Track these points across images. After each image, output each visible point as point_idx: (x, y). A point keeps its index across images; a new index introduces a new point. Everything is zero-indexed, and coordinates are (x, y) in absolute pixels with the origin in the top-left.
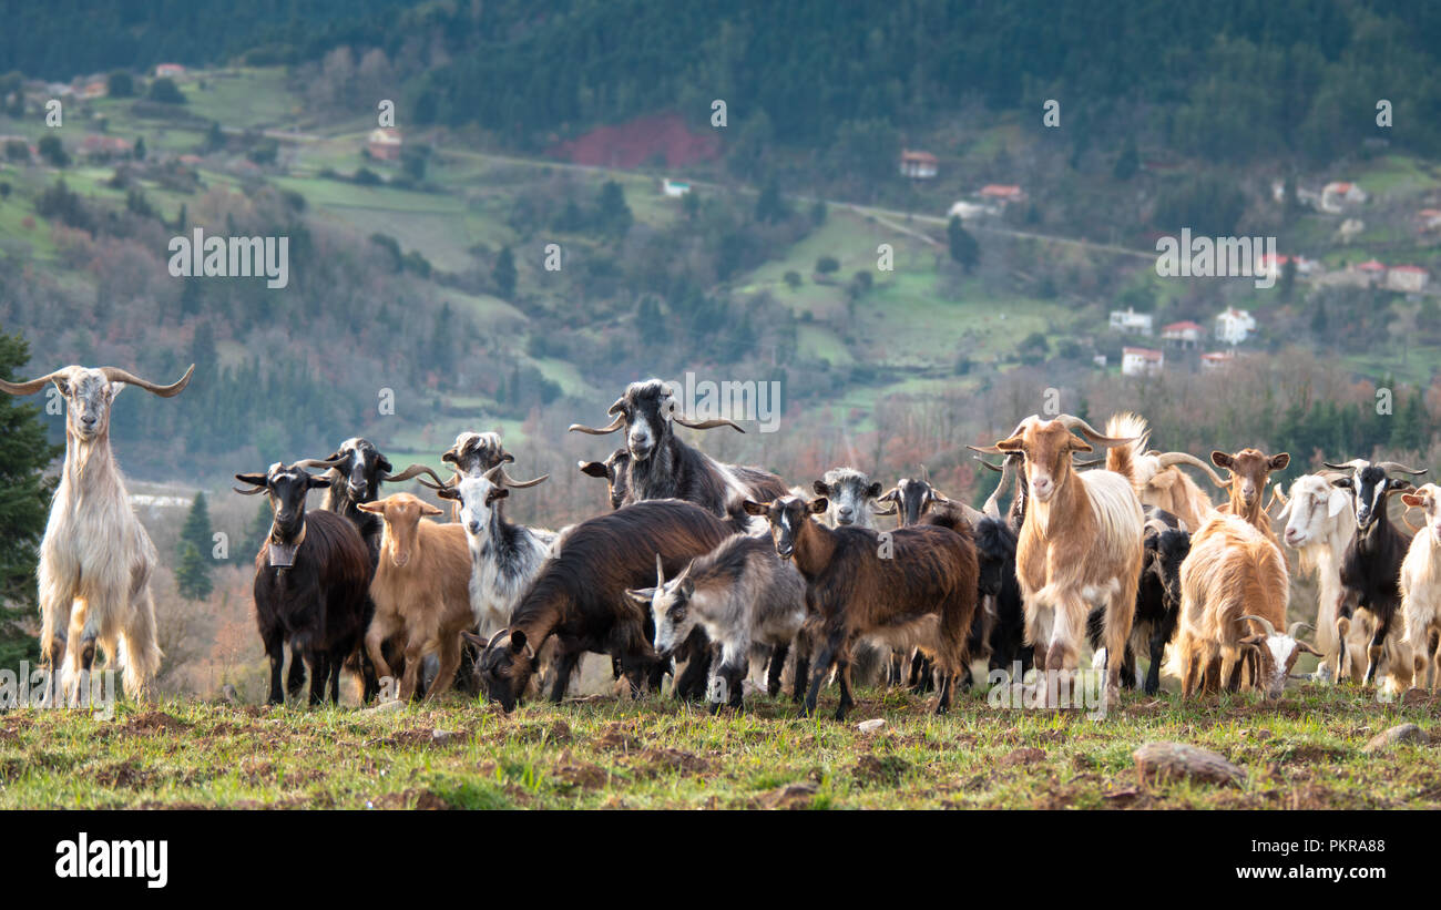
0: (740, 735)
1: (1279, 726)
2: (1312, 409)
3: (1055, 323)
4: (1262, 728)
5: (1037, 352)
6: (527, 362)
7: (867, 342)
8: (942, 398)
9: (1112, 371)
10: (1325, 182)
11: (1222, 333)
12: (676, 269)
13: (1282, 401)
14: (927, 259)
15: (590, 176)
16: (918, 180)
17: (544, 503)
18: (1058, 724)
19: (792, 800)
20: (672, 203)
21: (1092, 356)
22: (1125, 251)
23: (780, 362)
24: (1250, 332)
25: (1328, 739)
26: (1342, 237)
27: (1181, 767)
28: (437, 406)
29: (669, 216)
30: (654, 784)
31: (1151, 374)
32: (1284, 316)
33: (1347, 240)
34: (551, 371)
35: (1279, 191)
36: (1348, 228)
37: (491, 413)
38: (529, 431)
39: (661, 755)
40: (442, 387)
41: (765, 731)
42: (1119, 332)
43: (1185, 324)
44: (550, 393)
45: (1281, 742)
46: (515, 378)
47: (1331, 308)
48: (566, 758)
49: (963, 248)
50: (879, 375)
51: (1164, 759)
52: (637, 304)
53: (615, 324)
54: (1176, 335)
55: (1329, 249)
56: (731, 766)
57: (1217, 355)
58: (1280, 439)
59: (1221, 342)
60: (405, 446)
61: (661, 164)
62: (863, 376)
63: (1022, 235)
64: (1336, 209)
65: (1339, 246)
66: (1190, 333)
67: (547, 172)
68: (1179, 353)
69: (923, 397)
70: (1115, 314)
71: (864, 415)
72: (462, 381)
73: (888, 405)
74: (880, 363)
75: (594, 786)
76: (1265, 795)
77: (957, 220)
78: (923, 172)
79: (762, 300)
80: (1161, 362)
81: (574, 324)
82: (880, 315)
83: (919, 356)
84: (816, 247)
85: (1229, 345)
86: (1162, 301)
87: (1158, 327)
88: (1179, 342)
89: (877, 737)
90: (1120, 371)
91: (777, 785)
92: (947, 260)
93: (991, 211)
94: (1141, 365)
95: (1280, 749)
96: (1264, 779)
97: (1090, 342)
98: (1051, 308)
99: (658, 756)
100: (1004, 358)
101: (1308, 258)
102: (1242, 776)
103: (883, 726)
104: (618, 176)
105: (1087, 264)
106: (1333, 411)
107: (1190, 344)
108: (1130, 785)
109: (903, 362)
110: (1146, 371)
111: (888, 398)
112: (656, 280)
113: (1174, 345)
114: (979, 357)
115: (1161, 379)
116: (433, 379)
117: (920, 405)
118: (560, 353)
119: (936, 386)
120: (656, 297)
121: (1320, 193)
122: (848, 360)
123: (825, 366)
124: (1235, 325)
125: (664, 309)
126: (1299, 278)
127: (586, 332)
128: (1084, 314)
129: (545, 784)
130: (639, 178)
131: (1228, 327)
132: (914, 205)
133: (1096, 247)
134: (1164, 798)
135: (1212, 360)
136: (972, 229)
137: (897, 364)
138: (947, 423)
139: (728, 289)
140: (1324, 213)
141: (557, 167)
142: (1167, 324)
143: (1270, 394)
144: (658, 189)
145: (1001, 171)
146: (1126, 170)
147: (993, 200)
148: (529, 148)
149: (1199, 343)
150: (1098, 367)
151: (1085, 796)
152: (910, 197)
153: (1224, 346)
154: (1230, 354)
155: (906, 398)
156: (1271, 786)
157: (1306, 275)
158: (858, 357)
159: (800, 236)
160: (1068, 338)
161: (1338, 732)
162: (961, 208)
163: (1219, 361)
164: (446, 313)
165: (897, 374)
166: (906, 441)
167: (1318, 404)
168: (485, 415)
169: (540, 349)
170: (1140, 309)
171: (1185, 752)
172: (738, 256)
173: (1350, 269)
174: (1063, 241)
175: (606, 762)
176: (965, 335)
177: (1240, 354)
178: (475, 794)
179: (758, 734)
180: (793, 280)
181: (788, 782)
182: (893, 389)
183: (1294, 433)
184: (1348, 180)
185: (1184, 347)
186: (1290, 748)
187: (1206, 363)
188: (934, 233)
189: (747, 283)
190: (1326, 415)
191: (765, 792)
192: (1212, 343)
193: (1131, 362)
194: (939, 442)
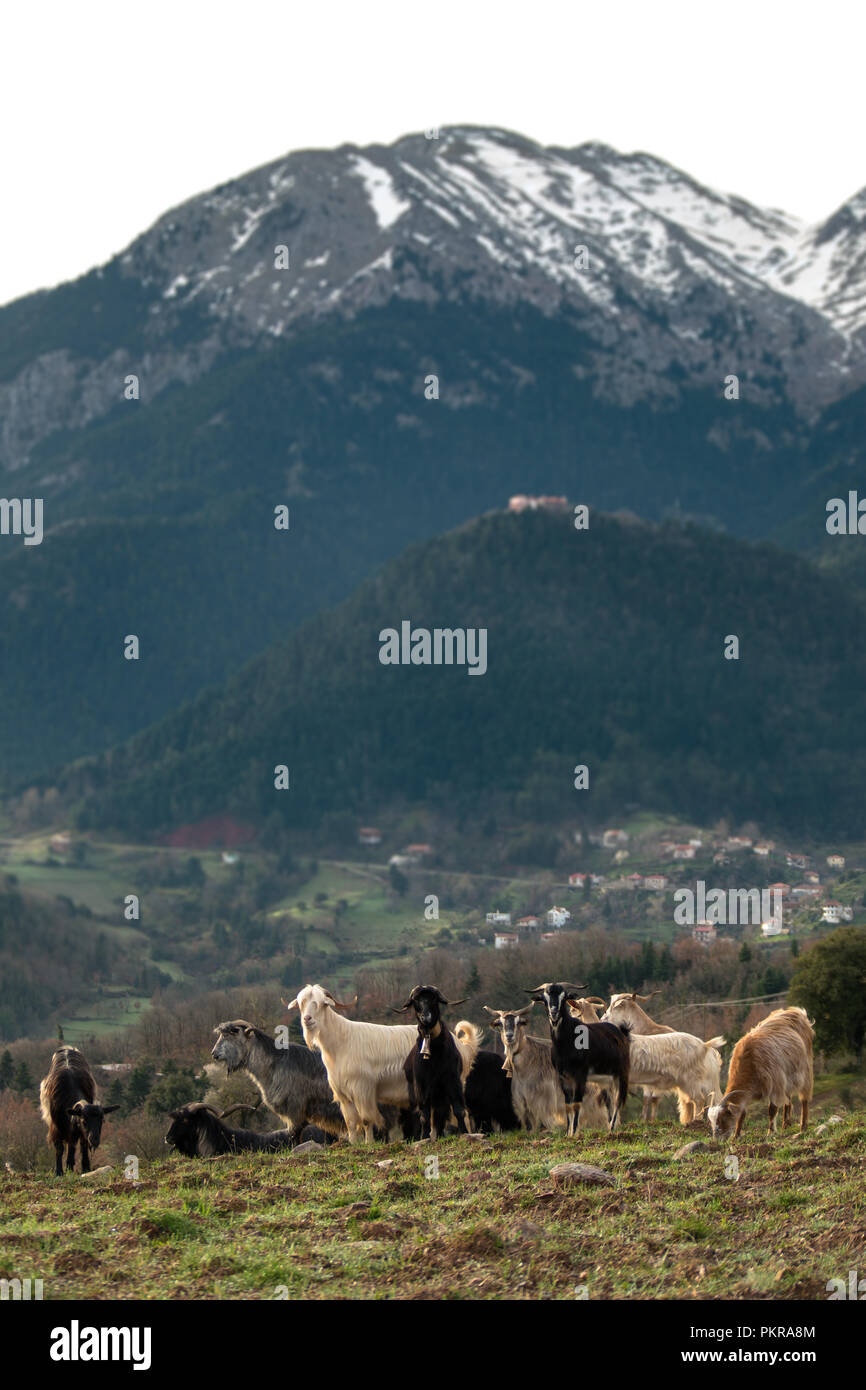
0: (310, 1174)
1: (622, 1148)
2: (606, 961)
3: (455, 922)
4: (612, 1149)
5: (445, 939)
6: (151, 963)
7: (347, 939)
8: (393, 970)
9: (490, 948)
10: (605, 830)
11: (551, 921)
12: (234, 905)
13: (589, 958)
14: (378, 890)
15: (181, 855)
16: (370, 845)
17: (166, 1044)
18: (494, 1156)
19: (357, 1212)
20: (229, 867)
21: (477, 939)
22: (493, 878)
23: (297, 955)
24: (567, 919)
25: (653, 1154)
26: (616, 861)
27: (578, 1177)
28: (100, 991)
29: (228, 875)
30: (274, 1208)
31: (512, 947)
32: (586, 910)
33: (620, 862)
34: (165, 968)
35: (578, 838)
36: (619, 856)
37: (132, 994)
38: (154, 1004)
39: (273, 1190)
40: (102, 981)
41: (324, 1171)
42: (491, 924)
43: (530, 917)
44: (165, 981)
45: (627, 1157)
46: (145, 973)
47: (613, 903)
48: (221, 1195)
49: (399, 881)
50: (354, 958)
51: (568, 1173)
52: (213, 927)
53: (200, 939)
54: (525, 924)
55: (609, 868)
56: (314, 1193)
57: (549, 934)
58: (589, 980)
59: (551, 927)
60: (84, 1016)
61: (222, 845)
62: (346, 960)
63: (432, 873)
64: (612, 845)
65: (615, 867)
66: (533, 923)
67: (156, 853)
68: (526, 934)
69: (381, 969)
70: (489, 914)
71: (348, 982)
72: (114, 977)
73: (362, 975)
74: (355, 951)
75: (240, 1211)
76: (628, 1189)
77: (394, 867)
78: (373, 840)
79: (284, 920)
80: (517, 940)
81: (177, 940)
82: (353, 924)
83: (377, 946)
84: (315, 887)
85: (556, 927)
86: (516, 905)
87: (514, 920)
88: (527, 928)
89: (390, 1170)
90: (494, 947)
91: (346, 1204)
92: (390, 890)
93: (414, 860)
94: (506, 942)
95: (627, 1161)
96: (625, 1180)
97: (475, 931)
98: (452, 913)
99: (271, 1191)
100: (426, 945)
101: (597, 875)
102: (613, 1180)
103: (391, 1164)
104: (198, 854)
105: (471, 887)
106: (618, 962)
107: (533, 928)
108: (550, 1190)
109: (368, 950)
110: (510, 945)
111: (361, 971)
112: (224, 913)
113: (524, 931)
114: (412, 944)
115: (518, 950)
116: (97, 976)
117: (380, 974)
118: (169, 958)
119: (388, 962)
120: (223, 922)
121: (602, 836)
122: (336, 951)
123: (323, 955)
124: (558, 916)
125: (228, 929)
126: (592, 887)
127: (184, 945)
128: (470, 916)
129: (211, 1211)
130: (209, 853)
131: (555, 917)
132: (369, 859)
133: (476, 877)
134: (570, 1195)
135: (547, 937)
136: (404, 872)
137: (365, 951)
138: (396, 983)
139: (265, 914)
140: (606, 848)
141: (161, 850)
142: (520, 918)
143: (581, 954)
144: (220, 859)
145: (418, 836)
146: (490, 831)
147: (414, 854)
148: (143, 840)
149: (539, 928)
150: (481, 945)
151: (525, 1198)
152: (367, 855)
153: (553, 929)
154: (557, 933)
155: (371, 971)
156: (630, 1185)
157: (597, 884)
158: (341, 949)
159: (304, 882)
160: (462, 930)
161: (656, 1149)
162: (396, 859)
163: (550, 937)
164: (102, 938)
165: (365, 957)
166: (373, 996)
167: (610, 958)
168: (128, 995)
169: (158, 956)
170: (503, 911)
171: (579, 1168)
172: (270, 894)
173: (622, 879)
174: (456, 875)
175: (244, 1196)
176: (403, 932)
177: (563, 933)
178: (173, 1220)
179: (321, 1173)
180: (302, 907)
181: (353, 1201)
182: (363, 966)
183: (597, 976)
184: (617, 828)
185: (530, 930)
186: (633, 1160)
187: (543, 939)
188: (382, 874)
189: (275, 910)
190: (614, 965)
191: (341, 1208)
192: (547, 927)
193: (500, 941)
194: (392, 995)
